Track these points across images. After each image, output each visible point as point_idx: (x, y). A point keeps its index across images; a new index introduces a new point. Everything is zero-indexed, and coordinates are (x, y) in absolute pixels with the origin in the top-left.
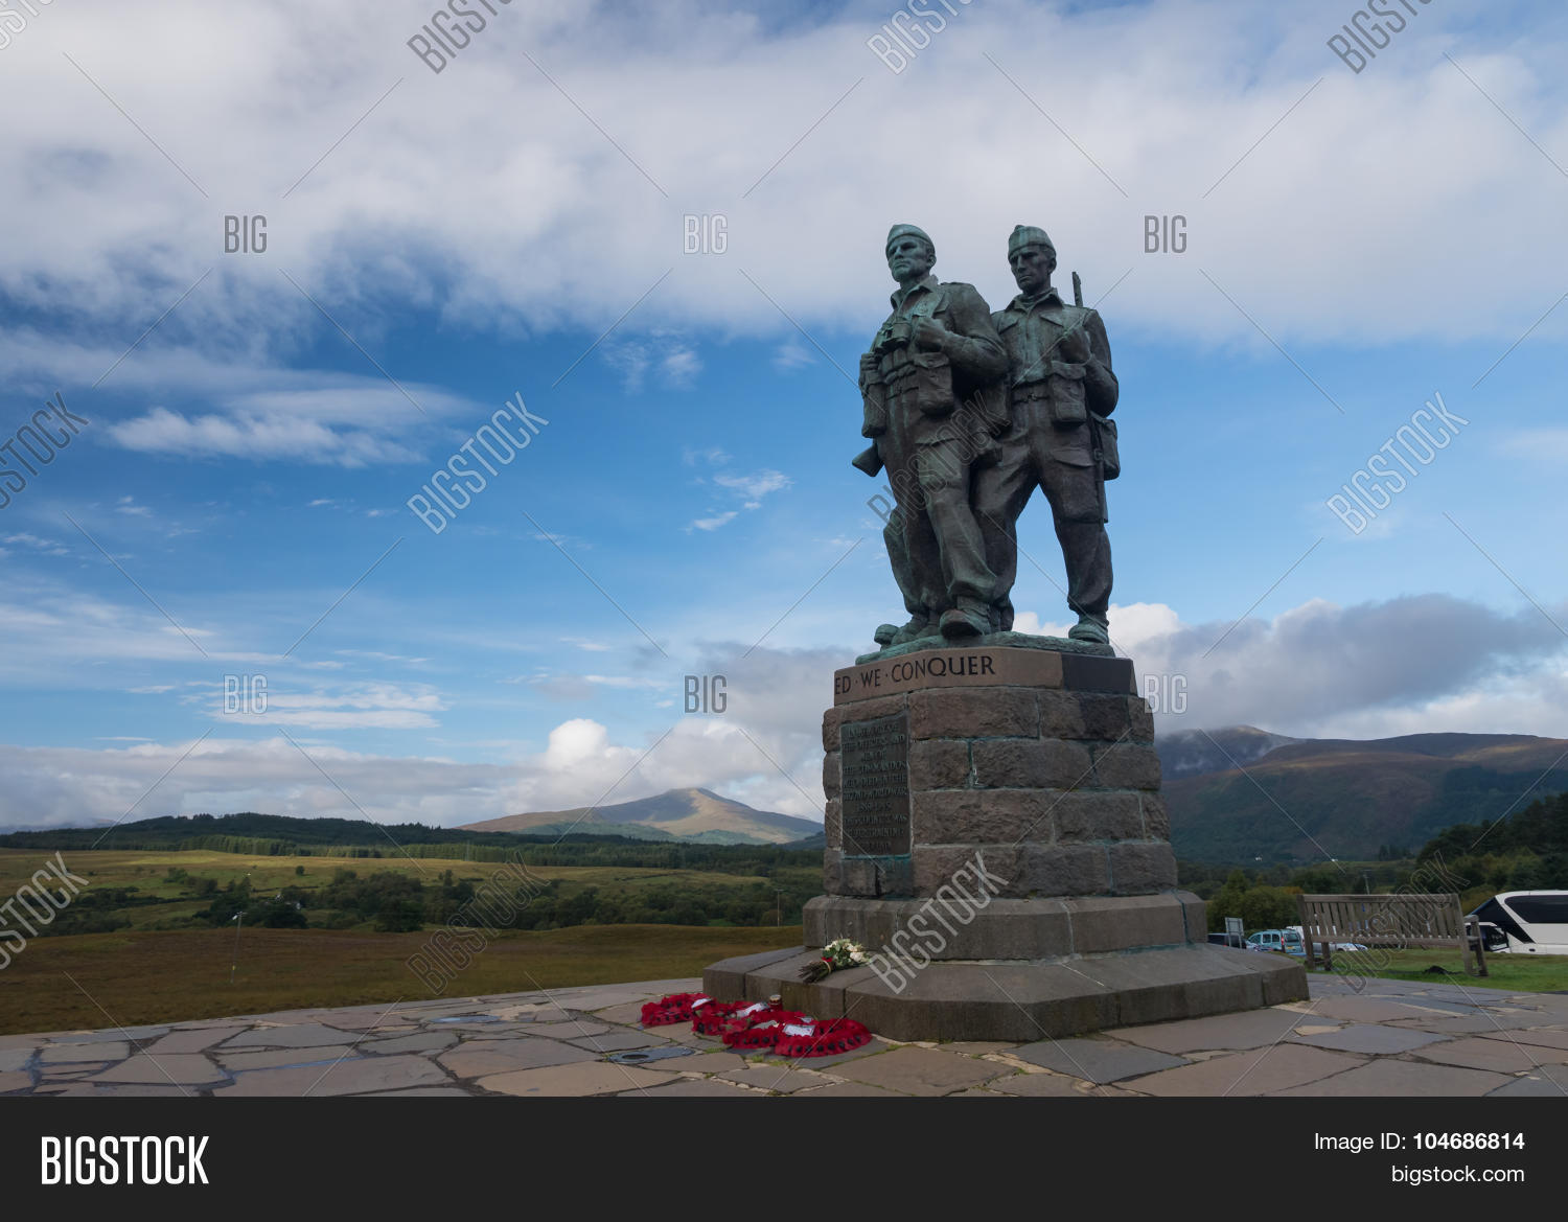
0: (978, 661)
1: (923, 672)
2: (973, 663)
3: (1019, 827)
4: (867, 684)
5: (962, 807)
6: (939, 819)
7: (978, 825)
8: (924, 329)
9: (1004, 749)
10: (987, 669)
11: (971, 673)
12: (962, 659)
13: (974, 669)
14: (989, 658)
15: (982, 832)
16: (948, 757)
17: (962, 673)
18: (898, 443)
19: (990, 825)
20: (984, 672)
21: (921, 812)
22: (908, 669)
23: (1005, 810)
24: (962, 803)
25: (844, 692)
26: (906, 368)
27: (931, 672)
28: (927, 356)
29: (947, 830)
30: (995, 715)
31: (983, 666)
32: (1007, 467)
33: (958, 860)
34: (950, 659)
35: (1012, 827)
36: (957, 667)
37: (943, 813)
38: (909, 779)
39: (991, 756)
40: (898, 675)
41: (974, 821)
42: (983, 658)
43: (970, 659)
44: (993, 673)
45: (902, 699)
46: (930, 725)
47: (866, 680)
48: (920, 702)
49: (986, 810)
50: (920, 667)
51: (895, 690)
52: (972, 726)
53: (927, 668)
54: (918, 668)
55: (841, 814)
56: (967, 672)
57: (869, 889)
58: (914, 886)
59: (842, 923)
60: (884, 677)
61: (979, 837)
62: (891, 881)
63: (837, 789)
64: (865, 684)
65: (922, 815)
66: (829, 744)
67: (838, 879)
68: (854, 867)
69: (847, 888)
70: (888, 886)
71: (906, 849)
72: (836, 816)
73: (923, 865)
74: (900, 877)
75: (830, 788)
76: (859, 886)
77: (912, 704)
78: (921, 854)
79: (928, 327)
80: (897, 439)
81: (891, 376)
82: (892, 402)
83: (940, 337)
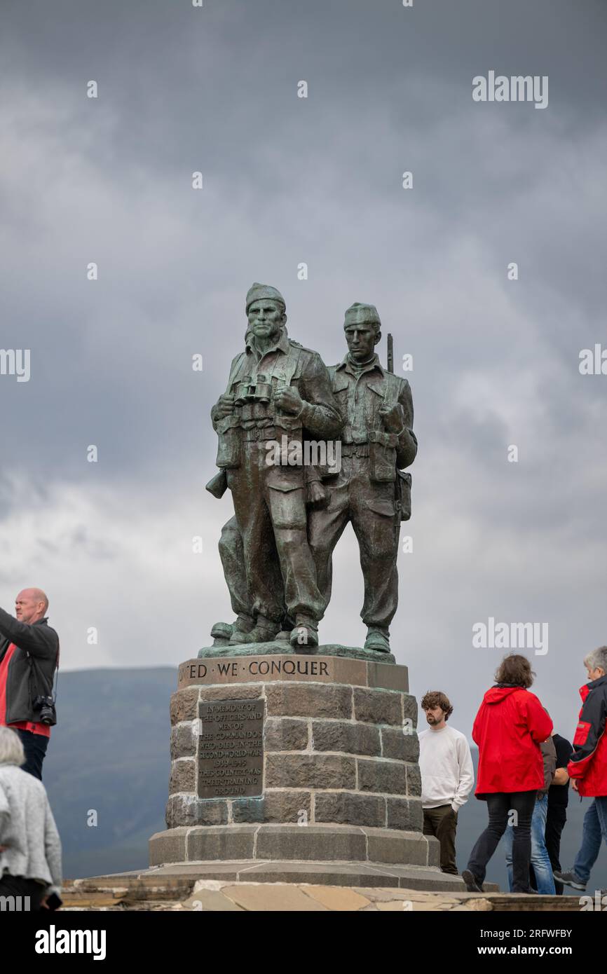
0: (318, 666)
1: (279, 670)
2: (314, 667)
3: (340, 779)
4: (224, 672)
5: (304, 765)
6: (288, 772)
7: (313, 777)
8: (286, 397)
9: (334, 727)
10: (323, 671)
11: (312, 673)
12: (307, 663)
13: (315, 671)
14: (325, 664)
15: (316, 781)
16: (295, 730)
17: (306, 673)
18: (250, 480)
19: (322, 777)
20: (321, 674)
21: (273, 767)
22: (264, 667)
23: (331, 768)
24: (304, 762)
25: (199, 677)
26: (266, 421)
27: (285, 670)
28: (286, 420)
29: (293, 779)
30: (329, 704)
31: (321, 669)
32: (334, 511)
33: (300, 799)
34: (299, 662)
35: (335, 779)
36: (303, 670)
37: (291, 768)
38: (264, 744)
39: (325, 732)
40: (255, 668)
41: (311, 774)
42: (321, 663)
43: (312, 663)
44: (327, 673)
45: (261, 687)
46: (284, 708)
47: (223, 669)
48: (277, 692)
49: (319, 767)
50: (276, 666)
51: (252, 680)
52: (313, 711)
53: (281, 668)
54: (274, 667)
55: (196, 768)
56: (309, 672)
57: (224, 821)
58: (266, 816)
59: (204, 843)
60: (241, 670)
61: (314, 785)
62: (244, 815)
63: (193, 750)
64: (221, 672)
65: (273, 769)
66: (185, 716)
67: (193, 816)
68: (209, 806)
69: (202, 822)
70: (241, 818)
71: (259, 792)
72: (192, 771)
73: (273, 802)
74: (254, 811)
75: (185, 749)
76: (214, 819)
77: (270, 693)
78: (272, 795)
79: (289, 396)
80: (249, 476)
81: (249, 424)
82: (249, 445)
83: (298, 406)
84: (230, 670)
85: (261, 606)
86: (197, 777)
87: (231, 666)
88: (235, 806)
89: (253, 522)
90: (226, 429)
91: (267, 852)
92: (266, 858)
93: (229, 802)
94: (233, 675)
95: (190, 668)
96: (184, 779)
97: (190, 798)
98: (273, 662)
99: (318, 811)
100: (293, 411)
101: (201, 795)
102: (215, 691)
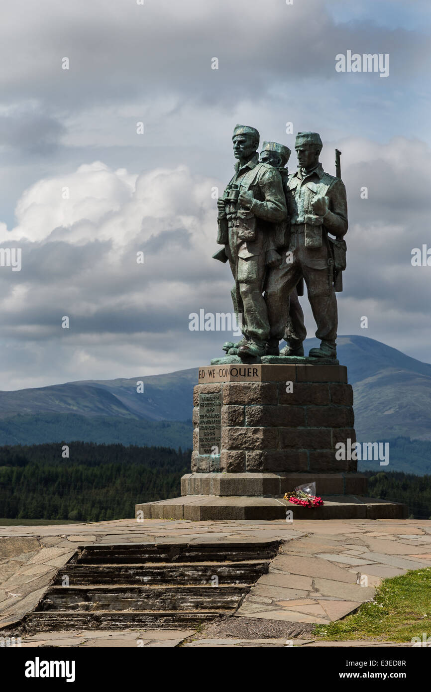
0: (251, 371)
1: (229, 374)
3: (262, 443)
5: (240, 435)
6: (231, 440)
7: (245, 442)
8: (242, 198)
10: (255, 375)
11: (248, 376)
12: (245, 369)
13: (249, 374)
14: (256, 369)
15: (247, 445)
16: (236, 413)
17: (245, 375)
19: (250, 442)
20: (254, 376)
21: (225, 436)
22: (224, 372)
23: (256, 436)
24: (240, 433)
25: (202, 378)
28: (244, 213)
30: (256, 395)
31: (254, 373)
32: (284, 268)
33: (237, 457)
34: (240, 369)
36: (242, 373)
37: (233, 437)
38: (221, 421)
39: (253, 413)
40: (221, 373)
41: (244, 440)
42: (254, 369)
43: (248, 369)
44: (257, 376)
45: (222, 385)
46: (229, 399)
48: (227, 389)
49: (249, 436)
52: (246, 400)
53: (231, 373)
54: (227, 372)
55: (199, 435)
57: (207, 469)
58: (221, 468)
59: (195, 484)
60: (216, 374)
61: (246, 447)
66: (195, 403)
67: (196, 466)
68: (202, 460)
69: (199, 470)
71: (220, 451)
73: (224, 458)
74: (216, 464)
75: (196, 423)
76: (204, 469)
78: (224, 454)
79: (244, 197)
80: (231, 249)
81: (229, 216)
82: (230, 229)
83: (251, 203)
84: (212, 374)
86: (199, 441)
87: (213, 371)
88: (210, 460)
91: (217, 492)
92: (215, 494)
94: (213, 377)
96: (195, 442)
97: (196, 454)
98: (227, 369)
99: (248, 464)
100: (247, 207)
101: (200, 452)
102: (205, 387)
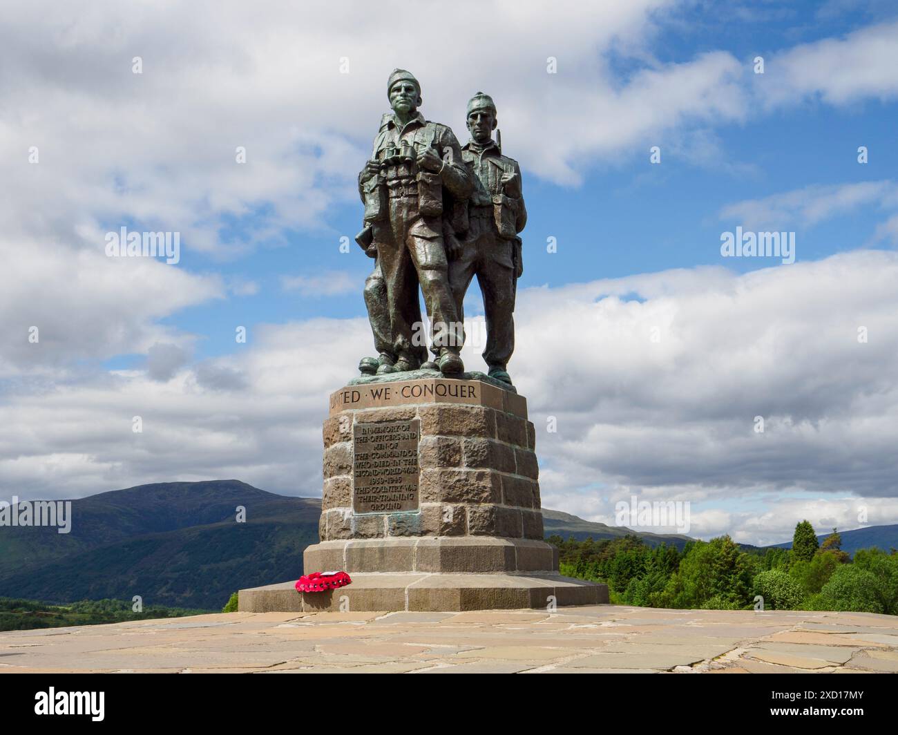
0: (467, 389)
1: (432, 392)
2: (463, 390)
3: (491, 494)
4: (377, 396)
5: (458, 480)
6: (444, 488)
7: (467, 492)
8: (429, 156)
9: (483, 446)
10: (471, 394)
11: (462, 396)
12: (456, 386)
13: (464, 394)
14: (472, 387)
15: (469, 496)
16: (449, 448)
17: (457, 395)
19: (475, 492)
20: (469, 396)
21: (429, 483)
22: (417, 390)
23: (482, 484)
24: (457, 478)
27: (437, 393)
28: (429, 176)
29: (449, 495)
30: (479, 424)
31: (470, 392)
32: (466, 261)
33: (456, 513)
34: (449, 386)
35: (487, 494)
36: (453, 392)
37: (447, 484)
38: (419, 461)
39: (476, 449)
40: (407, 392)
41: (465, 489)
42: (469, 387)
43: (462, 386)
44: (475, 396)
45: (414, 409)
46: (439, 426)
47: (376, 394)
48: (431, 412)
49: (472, 483)
50: (428, 389)
51: (405, 403)
52: (464, 430)
53: (434, 390)
54: (427, 389)
55: (352, 485)
56: (459, 395)
57: (379, 535)
58: (423, 530)
59: (362, 556)
60: (393, 394)
61: (468, 499)
62: (401, 529)
63: (349, 468)
64: (374, 397)
65: (429, 485)
66: (341, 438)
67: (349, 529)
68: (366, 521)
69: (358, 535)
70: (398, 531)
71: (416, 507)
72: (347, 487)
73: (430, 516)
74: (410, 525)
75: (341, 468)
76: (370, 533)
77: (424, 414)
78: (428, 510)
79: (431, 155)
80: (394, 228)
81: (394, 182)
82: (394, 200)
83: (439, 164)
84: (383, 395)
85: (403, 342)
86: (352, 493)
87: (384, 391)
88: (391, 520)
89: (397, 268)
90: (374, 186)
91: (427, 564)
92: (427, 571)
93: (386, 517)
94: (386, 399)
95: (343, 395)
96: (340, 495)
97: (348, 512)
98: (425, 386)
99: (472, 524)
100: (435, 168)
101: (357, 509)
102: (369, 414)
